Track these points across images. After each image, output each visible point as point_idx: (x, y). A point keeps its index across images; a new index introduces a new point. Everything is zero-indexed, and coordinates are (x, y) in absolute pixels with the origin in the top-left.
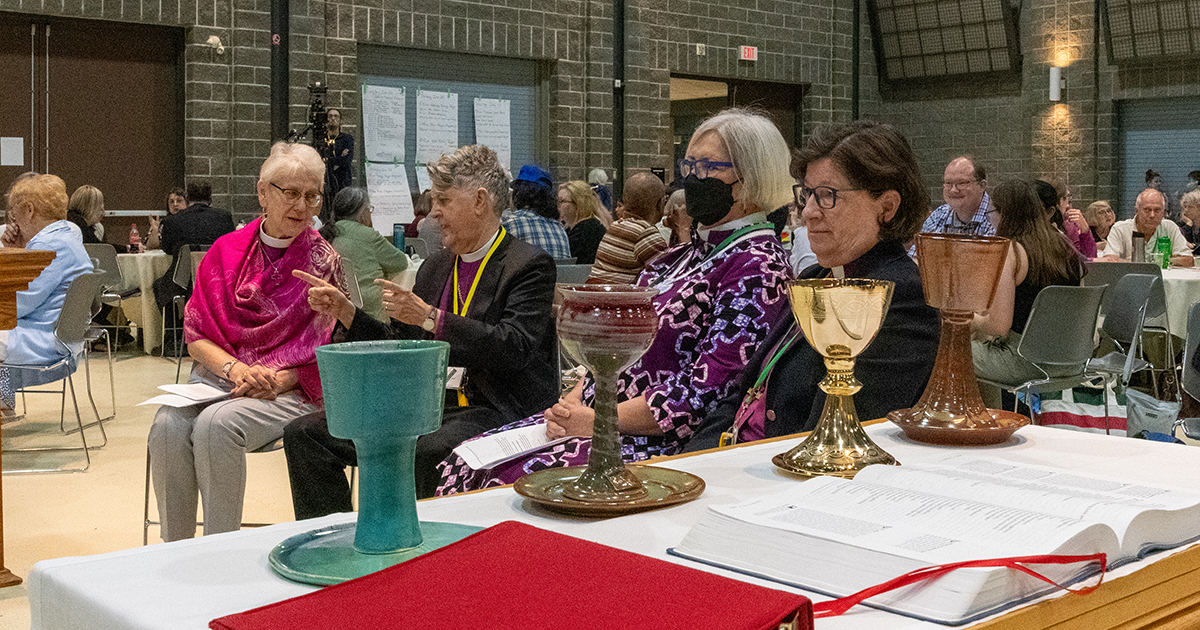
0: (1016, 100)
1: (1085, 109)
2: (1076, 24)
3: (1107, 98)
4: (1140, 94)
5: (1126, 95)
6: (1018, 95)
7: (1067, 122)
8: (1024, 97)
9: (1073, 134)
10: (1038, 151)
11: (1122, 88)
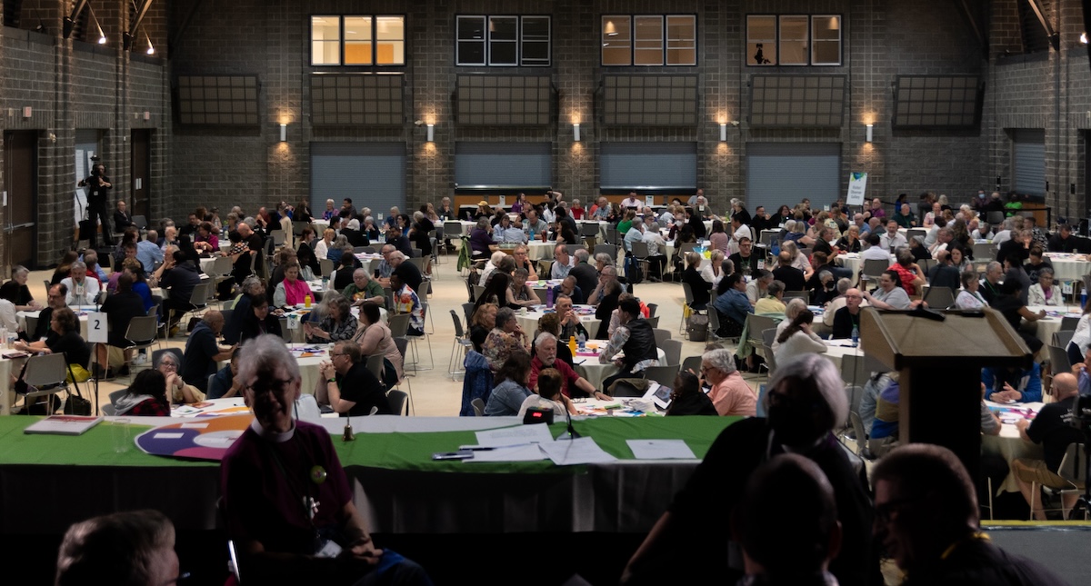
0: (257, 138)
1: (297, 146)
2: (291, 105)
3: (307, 140)
4: (323, 139)
5: (316, 139)
6: (258, 136)
7: (287, 151)
8: (262, 137)
9: (291, 157)
10: (272, 164)
11: (314, 136)
